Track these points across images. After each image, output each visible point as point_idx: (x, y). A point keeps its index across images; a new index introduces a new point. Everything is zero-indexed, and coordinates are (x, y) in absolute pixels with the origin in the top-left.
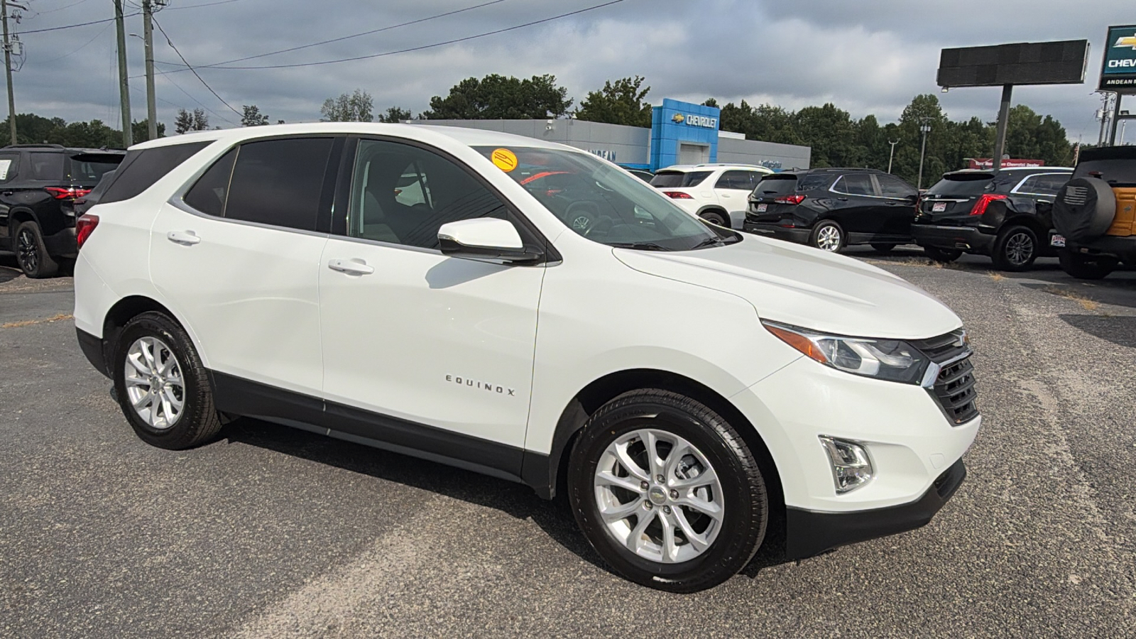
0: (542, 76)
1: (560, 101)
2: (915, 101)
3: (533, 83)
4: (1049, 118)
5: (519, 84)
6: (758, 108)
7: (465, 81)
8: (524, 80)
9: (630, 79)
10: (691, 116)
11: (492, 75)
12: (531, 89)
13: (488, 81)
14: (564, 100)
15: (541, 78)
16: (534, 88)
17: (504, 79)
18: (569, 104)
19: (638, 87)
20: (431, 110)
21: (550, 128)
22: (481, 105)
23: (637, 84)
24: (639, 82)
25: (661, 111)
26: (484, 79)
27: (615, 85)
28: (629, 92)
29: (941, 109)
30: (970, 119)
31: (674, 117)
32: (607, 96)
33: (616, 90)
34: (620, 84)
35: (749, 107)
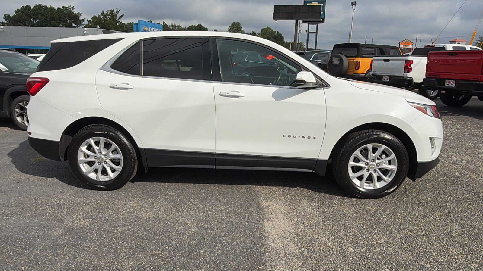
0: (67, 6)
1: (79, 19)
2: (232, 24)
3: (63, 9)
4: (278, 32)
5: (55, 10)
6: (170, 25)
7: (23, 7)
8: (58, 8)
9: (114, 10)
10: (151, 28)
11: (39, 4)
12: (62, 12)
13: (37, 7)
14: (81, 18)
15: (67, 7)
16: (64, 12)
17: (46, 7)
18: (83, 20)
19: (118, 14)
20: (4, 21)
21: (86, 32)
22: (34, 19)
23: (117, 13)
24: (118, 11)
25: (138, 25)
26: (34, 6)
27: (106, 12)
28: (114, 16)
29: (242, 28)
30: (252, 32)
31: (144, 28)
32: (103, 17)
33: (107, 15)
34: (109, 12)
35: (166, 25)
